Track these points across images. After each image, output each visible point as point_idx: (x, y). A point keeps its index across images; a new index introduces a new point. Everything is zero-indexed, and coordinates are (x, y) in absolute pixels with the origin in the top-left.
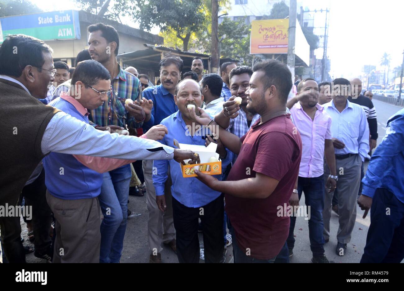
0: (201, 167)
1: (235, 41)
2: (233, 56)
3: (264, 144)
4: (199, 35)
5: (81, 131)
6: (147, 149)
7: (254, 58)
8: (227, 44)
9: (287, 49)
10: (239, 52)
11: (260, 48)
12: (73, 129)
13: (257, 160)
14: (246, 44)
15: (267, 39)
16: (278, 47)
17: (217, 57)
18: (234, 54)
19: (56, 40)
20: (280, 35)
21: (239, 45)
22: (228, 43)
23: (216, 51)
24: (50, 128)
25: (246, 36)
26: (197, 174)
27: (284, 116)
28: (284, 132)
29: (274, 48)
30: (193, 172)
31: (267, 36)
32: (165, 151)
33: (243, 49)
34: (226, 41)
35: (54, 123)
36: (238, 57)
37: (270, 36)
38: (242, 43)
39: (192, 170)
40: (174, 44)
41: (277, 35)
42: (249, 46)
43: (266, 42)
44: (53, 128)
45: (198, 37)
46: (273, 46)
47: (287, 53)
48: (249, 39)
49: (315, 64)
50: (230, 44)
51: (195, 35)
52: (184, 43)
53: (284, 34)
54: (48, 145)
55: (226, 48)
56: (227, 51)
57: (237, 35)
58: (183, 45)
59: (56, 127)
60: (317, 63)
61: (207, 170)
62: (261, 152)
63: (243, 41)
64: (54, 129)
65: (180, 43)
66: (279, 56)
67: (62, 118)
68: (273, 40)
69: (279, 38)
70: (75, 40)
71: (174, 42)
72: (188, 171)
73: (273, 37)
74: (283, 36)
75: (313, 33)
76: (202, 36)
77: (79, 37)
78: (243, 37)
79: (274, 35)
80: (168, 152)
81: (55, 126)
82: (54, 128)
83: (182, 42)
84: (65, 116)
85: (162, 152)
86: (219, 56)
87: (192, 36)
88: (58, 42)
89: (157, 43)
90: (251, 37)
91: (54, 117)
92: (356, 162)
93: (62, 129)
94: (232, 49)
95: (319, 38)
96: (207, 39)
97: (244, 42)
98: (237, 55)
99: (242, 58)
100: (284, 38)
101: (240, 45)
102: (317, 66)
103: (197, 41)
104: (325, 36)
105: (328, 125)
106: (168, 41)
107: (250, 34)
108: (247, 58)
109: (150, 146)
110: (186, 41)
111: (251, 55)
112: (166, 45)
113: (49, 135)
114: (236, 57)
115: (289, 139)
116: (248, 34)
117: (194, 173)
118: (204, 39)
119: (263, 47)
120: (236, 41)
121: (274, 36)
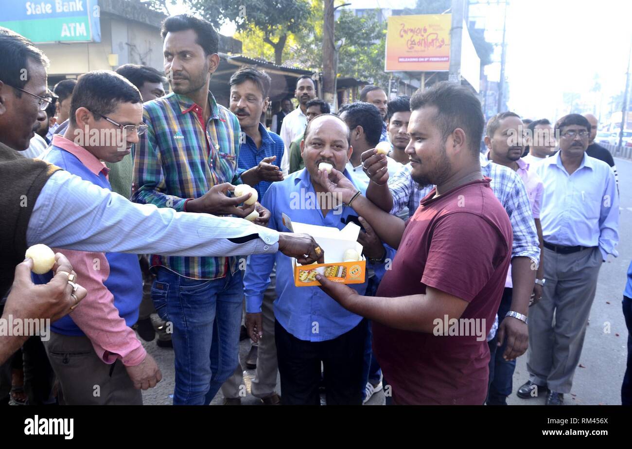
0: (329, 269)
1: (360, 50)
2: (356, 74)
3: (442, 235)
4: (301, 39)
5: (102, 208)
6: (228, 239)
7: (391, 78)
8: (347, 54)
9: (448, 63)
10: (367, 68)
11: (401, 62)
12: (87, 203)
13: (429, 264)
14: (378, 55)
15: (413, 47)
16: (431, 61)
17: (333, 76)
18: (359, 70)
19: (57, 42)
20: (435, 41)
21: (365, 57)
22: (349, 52)
23: (330, 66)
24: (43, 206)
25: (378, 42)
26: (320, 281)
27: (479, 182)
28: (479, 212)
29: (424, 61)
30: (312, 277)
31: (414, 43)
32: (262, 240)
33: (373, 63)
34: (345, 49)
35: (51, 195)
36: (366, 77)
37: (418, 42)
38: (371, 53)
39: (312, 274)
40: (258, 53)
41: (430, 40)
42: (383, 58)
43: (412, 52)
44: (49, 205)
45: (299, 41)
46: (422, 59)
47: (448, 70)
48: (383, 46)
49: (486, 90)
50: (351, 55)
51: (295, 39)
52: (276, 52)
53: (440, 39)
54: (40, 236)
55: (345, 61)
56: (347, 66)
57: (362, 41)
58: (274, 55)
59: (54, 202)
60: (489, 88)
61: (340, 275)
62: (436, 248)
63: (373, 49)
64: (50, 207)
65: (269, 51)
66: (432, 76)
67: (64, 184)
68: (423, 48)
69: (433, 46)
70: (92, 43)
71: (259, 50)
72: (304, 276)
73: (423, 45)
74: (439, 42)
75: (484, 39)
76: (305, 41)
77: (98, 39)
78: (373, 44)
79: (424, 40)
80: (267, 242)
81: (52, 201)
82: (51, 205)
83: (273, 50)
84: (69, 179)
85: (257, 243)
86: (336, 74)
87: (289, 40)
88: (61, 47)
89: (231, 50)
90: (386, 43)
91: (50, 183)
92: (592, 259)
93: (66, 205)
94: (354, 64)
95: (494, 47)
96: (313, 46)
97: (375, 52)
98: (364, 73)
99: (371, 78)
100: (440, 46)
101: (368, 56)
102: (489, 93)
103: (298, 49)
104: (503, 45)
105: (537, 194)
106: (248, 48)
107: (385, 39)
108: (380, 79)
109: (235, 233)
110: (279, 48)
111: (386, 73)
112: (245, 53)
113: (41, 218)
114: (362, 76)
115: (488, 225)
116: (381, 39)
117: (314, 279)
118: (309, 45)
119: (406, 60)
120: (362, 50)
121: (425, 42)
